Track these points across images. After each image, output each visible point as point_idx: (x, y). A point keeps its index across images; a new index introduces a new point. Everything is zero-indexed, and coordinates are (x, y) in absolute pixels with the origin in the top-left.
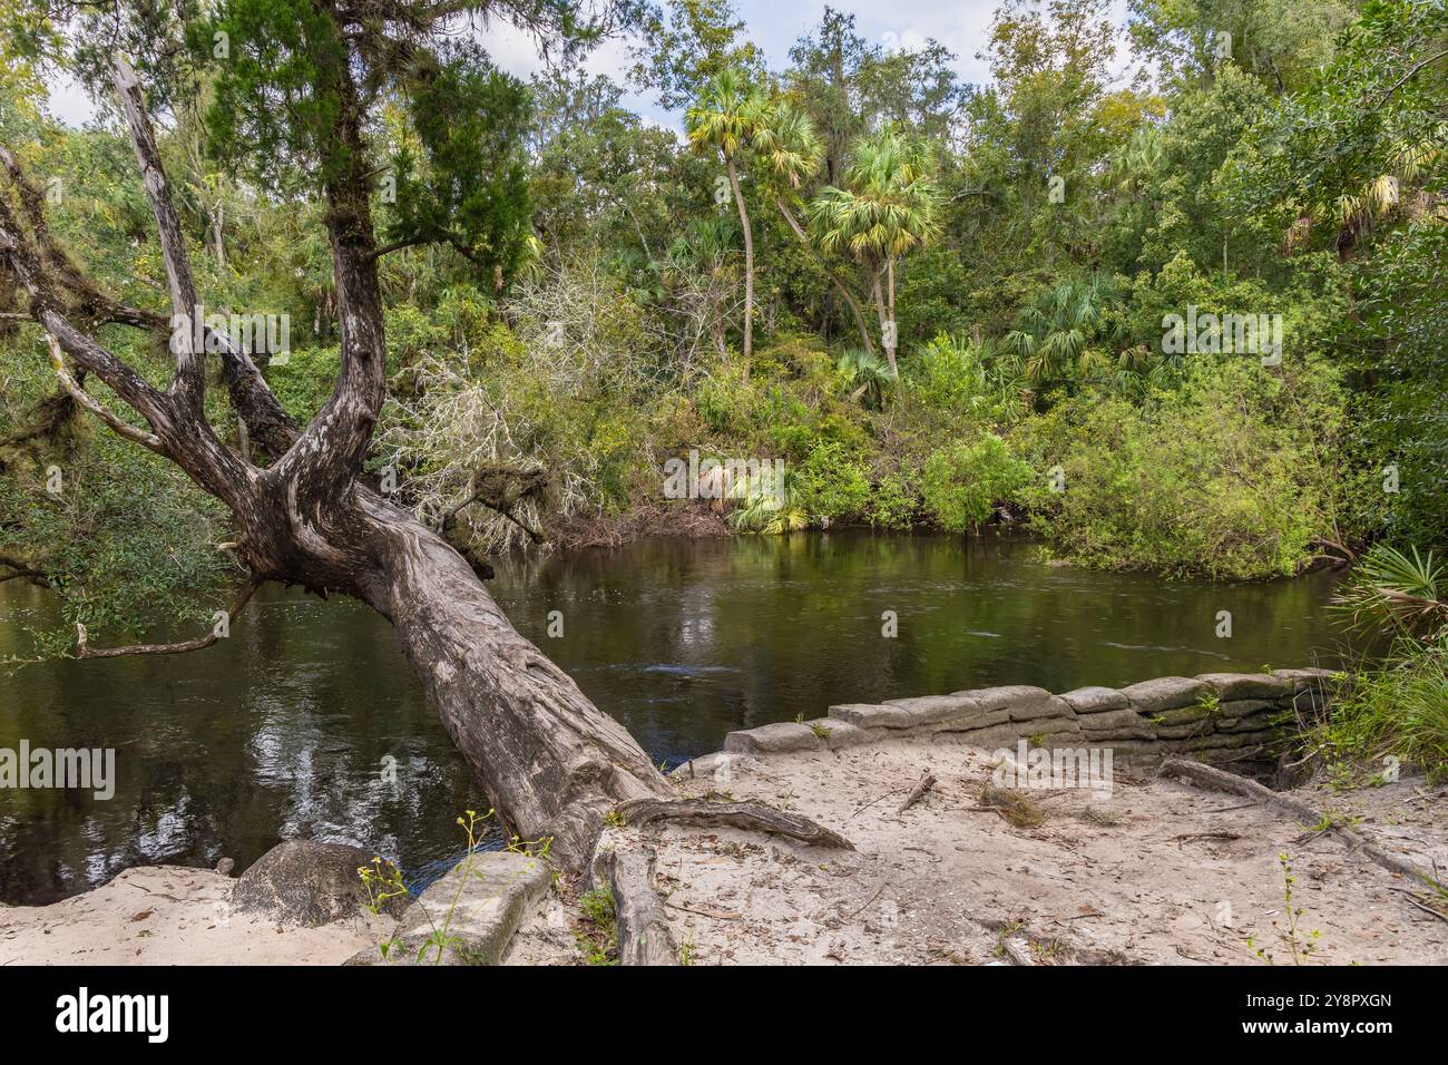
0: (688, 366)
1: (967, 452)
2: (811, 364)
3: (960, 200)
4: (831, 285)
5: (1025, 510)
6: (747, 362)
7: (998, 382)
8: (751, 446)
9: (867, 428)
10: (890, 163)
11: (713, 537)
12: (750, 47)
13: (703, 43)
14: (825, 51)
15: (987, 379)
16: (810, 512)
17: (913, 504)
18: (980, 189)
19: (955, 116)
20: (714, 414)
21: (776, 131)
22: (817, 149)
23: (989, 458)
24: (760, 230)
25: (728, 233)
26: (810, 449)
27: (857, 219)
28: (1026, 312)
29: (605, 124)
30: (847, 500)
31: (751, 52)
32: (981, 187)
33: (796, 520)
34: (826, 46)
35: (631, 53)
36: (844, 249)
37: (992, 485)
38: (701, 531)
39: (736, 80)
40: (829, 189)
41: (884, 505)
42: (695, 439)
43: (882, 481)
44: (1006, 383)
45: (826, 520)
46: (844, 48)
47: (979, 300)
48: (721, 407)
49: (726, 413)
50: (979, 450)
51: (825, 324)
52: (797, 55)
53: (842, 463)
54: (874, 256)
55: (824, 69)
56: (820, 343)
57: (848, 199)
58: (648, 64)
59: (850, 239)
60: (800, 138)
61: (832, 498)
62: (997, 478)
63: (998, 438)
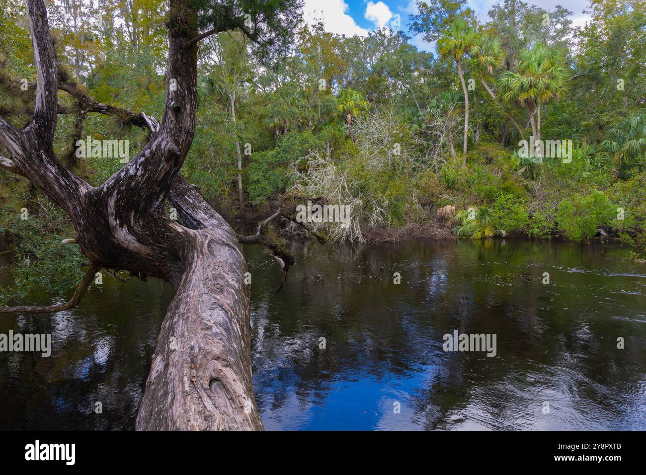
0: (435, 157)
1: (582, 199)
2: (497, 156)
3: (575, 78)
4: (508, 119)
5: (617, 231)
6: (465, 157)
7: (597, 166)
8: (466, 196)
9: (526, 187)
10: (540, 58)
11: (445, 239)
12: (468, 10)
13: (446, 10)
14: (506, 10)
15: (591, 163)
16: (496, 228)
17: (551, 226)
18: (586, 72)
19: (572, 42)
20: (447, 181)
21: (481, 47)
22: (502, 54)
23: (595, 203)
24: (472, 96)
25: (457, 98)
26: (496, 197)
27: (522, 86)
28: (613, 131)
29: (400, 52)
30: (515, 223)
31: (469, 12)
32: (587, 71)
33: (489, 232)
34: (507, 8)
35: (412, 18)
36: (515, 101)
37: (597, 217)
38: (439, 236)
39: (462, 25)
40: (508, 72)
41: (536, 226)
42: (438, 192)
43: (534, 214)
44: (602, 166)
45: (504, 233)
46: (516, 8)
47: (586, 125)
48: (451, 177)
49: (454, 181)
50: (589, 199)
51: (504, 139)
52: (491, 14)
53: (513, 204)
54: (531, 104)
55: (506, 19)
56: (502, 147)
57: (518, 77)
58: (420, 22)
59: (518, 96)
60: (492, 49)
61: (507, 222)
62: (601, 214)
63: (601, 193)
